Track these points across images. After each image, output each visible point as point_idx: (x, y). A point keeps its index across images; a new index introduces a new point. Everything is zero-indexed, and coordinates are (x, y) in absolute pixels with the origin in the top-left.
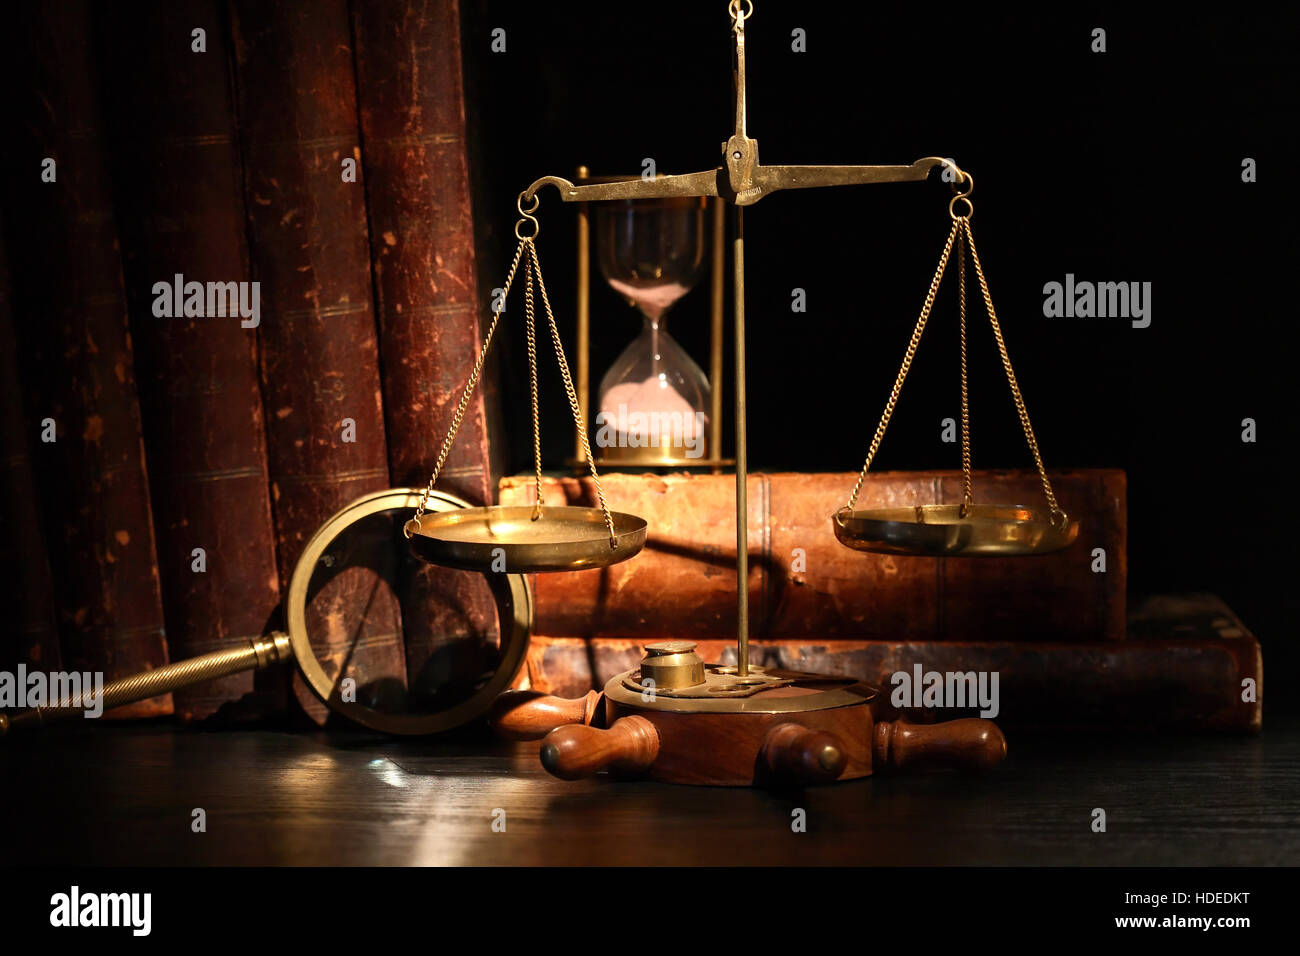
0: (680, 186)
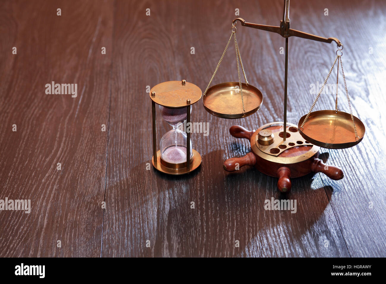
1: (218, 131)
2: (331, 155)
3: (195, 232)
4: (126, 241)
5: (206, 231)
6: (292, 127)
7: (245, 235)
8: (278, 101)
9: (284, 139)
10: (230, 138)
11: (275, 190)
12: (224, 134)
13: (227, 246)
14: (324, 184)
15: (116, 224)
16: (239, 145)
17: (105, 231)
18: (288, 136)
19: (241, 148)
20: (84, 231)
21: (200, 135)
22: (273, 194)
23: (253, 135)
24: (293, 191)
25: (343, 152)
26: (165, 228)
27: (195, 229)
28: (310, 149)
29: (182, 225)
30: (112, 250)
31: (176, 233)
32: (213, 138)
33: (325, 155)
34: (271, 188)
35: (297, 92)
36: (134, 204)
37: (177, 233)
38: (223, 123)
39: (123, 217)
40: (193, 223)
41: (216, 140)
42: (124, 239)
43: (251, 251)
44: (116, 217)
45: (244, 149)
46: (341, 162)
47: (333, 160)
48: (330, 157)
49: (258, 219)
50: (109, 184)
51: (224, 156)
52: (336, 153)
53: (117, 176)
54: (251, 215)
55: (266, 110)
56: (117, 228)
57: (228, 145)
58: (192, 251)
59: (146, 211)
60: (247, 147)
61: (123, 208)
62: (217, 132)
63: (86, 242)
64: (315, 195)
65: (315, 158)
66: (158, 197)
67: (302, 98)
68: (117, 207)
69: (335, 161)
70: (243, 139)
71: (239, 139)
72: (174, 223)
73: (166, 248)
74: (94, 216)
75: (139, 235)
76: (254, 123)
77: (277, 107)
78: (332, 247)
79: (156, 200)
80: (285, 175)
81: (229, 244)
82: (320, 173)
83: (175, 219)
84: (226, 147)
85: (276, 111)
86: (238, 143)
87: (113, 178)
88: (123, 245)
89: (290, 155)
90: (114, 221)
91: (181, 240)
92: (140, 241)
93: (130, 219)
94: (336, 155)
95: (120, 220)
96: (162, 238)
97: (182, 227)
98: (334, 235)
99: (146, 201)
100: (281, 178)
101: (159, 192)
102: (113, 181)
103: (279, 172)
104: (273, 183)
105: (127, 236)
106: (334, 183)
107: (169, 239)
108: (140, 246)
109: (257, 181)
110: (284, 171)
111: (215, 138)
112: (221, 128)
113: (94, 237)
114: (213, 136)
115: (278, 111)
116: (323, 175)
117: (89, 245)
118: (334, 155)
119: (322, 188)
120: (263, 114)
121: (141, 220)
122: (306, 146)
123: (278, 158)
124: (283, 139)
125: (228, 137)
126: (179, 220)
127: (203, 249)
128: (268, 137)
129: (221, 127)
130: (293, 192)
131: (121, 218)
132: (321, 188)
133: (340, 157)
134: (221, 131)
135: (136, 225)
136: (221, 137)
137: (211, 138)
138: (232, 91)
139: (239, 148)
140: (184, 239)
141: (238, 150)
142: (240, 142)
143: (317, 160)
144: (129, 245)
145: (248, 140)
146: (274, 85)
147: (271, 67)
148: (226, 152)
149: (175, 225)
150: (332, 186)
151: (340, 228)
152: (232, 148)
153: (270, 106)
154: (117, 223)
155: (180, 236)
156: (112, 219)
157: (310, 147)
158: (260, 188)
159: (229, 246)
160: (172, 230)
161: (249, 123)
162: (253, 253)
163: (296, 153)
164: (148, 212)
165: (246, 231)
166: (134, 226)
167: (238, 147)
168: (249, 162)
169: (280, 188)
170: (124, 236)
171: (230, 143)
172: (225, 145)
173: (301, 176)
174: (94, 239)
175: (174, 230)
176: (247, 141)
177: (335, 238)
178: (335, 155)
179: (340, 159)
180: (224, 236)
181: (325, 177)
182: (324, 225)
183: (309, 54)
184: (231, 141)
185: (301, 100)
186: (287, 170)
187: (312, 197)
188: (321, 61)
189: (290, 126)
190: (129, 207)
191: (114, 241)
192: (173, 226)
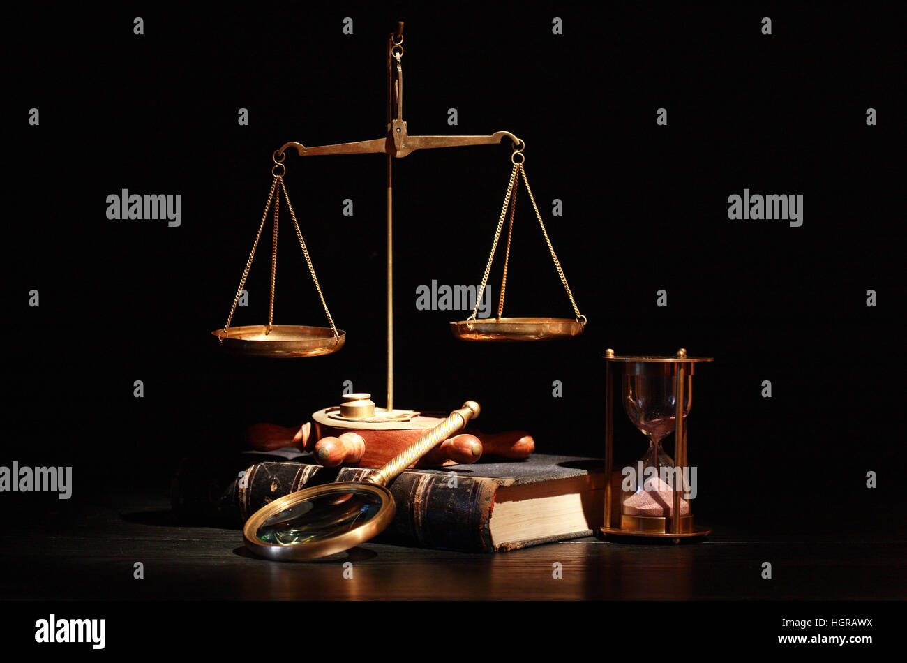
0: (364, 147)
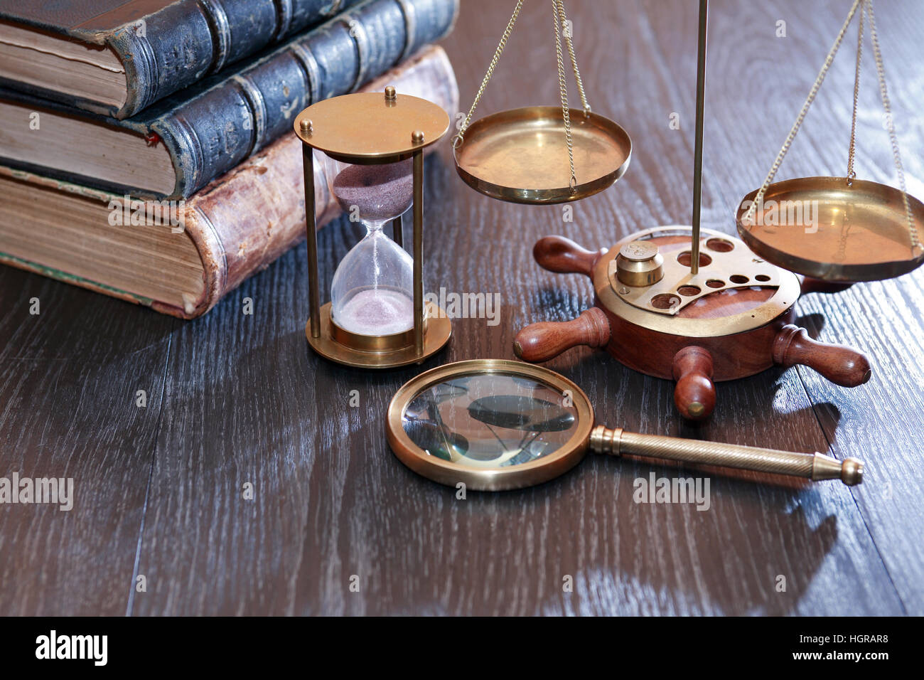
1: (501, 256)
2: (829, 320)
3: (423, 531)
4: (211, 554)
5: (459, 527)
6: (717, 240)
7: (575, 540)
8: (674, 180)
9: (692, 269)
10: (534, 274)
11: (667, 415)
12: (518, 264)
13: (521, 573)
14: (812, 399)
15: (184, 506)
16: (560, 294)
17: (151, 525)
18: (705, 261)
19: (567, 302)
20: (86, 527)
21: (449, 267)
22: (659, 426)
23: (603, 260)
24: (720, 417)
25: (865, 313)
26: (335, 520)
27: (426, 522)
28: (768, 297)
29: (387, 512)
30: (166, 579)
31: (367, 532)
32: (485, 274)
33: (811, 319)
34: (656, 409)
35: (728, 157)
36: (244, 451)
37: (370, 534)
38: (515, 236)
39: (210, 487)
40: (418, 504)
41: (493, 281)
42: (207, 548)
43: (593, 588)
44: (186, 487)
45: (575, 304)
46: (860, 338)
47: (837, 335)
48: (827, 325)
49: (616, 494)
50: (174, 395)
51: (517, 322)
52: (844, 315)
53: (200, 375)
54: (594, 484)
55: (639, 202)
56: (187, 520)
57: (530, 294)
58: (414, 585)
59: (279, 470)
60: (584, 299)
61: (210, 464)
62: (498, 258)
63: (89, 558)
64: (786, 427)
65: (783, 324)
66: (318, 432)
67: (741, 173)
68: (191, 461)
69: (841, 335)
70: (571, 277)
71: (562, 276)
72: (360, 504)
73: (334, 576)
74: (120, 484)
75: (254, 540)
76: (605, 237)
77: (671, 196)
78: (842, 575)
79: (311, 441)
80: (697, 368)
81: (527, 564)
82: (800, 370)
83: (366, 494)
84: (522, 297)
85: (667, 205)
86: (558, 287)
87: (187, 380)
88: (202, 568)
89: (710, 313)
90: (181, 499)
91: (382, 553)
92: (256, 556)
93: (228, 492)
94: (844, 320)
95: (198, 495)
96: (324, 549)
97: (386, 515)
98: (847, 541)
99: (281, 443)
100: (684, 375)
101: (321, 420)
102: (186, 387)
103: (679, 360)
104: (659, 394)
105: (218, 541)
106: (841, 394)
107: (345, 551)
108: (254, 571)
109: (614, 389)
110: (692, 356)
111: (491, 274)
112: (510, 250)
113: (114, 544)
114: (484, 269)
115: (674, 205)
116: (809, 372)
117: (99, 566)
118: (837, 320)
119: (807, 409)
120: (631, 213)
121: (261, 495)
122: (760, 290)
123: (676, 319)
124: (689, 269)
125: (528, 271)
126: (378, 496)
127: (445, 579)
128: (645, 261)
129: (511, 245)
130: (719, 420)
131: (200, 489)
132: (803, 410)
133: (856, 325)
134: (510, 257)
135: (247, 511)
136: (508, 272)
137: (479, 274)
138: (543, 132)
139: (561, 301)
140: (390, 551)
141: (558, 307)
142: (563, 285)
143: (791, 330)
144: (219, 568)
145: (588, 279)
146: (662, 140)
147: (654, 94)
148: (523, 310)
149: (364, 510)
150: (835, 403)
151: (866, 520)
152: (542, 301)
153: (651, 193)
154: (189, 505)
155: (378, 542)
156: (176, 494)
157: (768, 292)
158: (622, 409)
159: (528, 570)
160: (355, 525)
161: (590, 236)
162: (602, 593)
163: (729, 307)
164: (284, 472)
165: (578, 528)
166: (241, 513)
167: (557, 297)
168: (591, 335)
169: (681, 405)
170: (207, 541)
171: (536, 289)
172: (520, 292)
173: (742, 376)
174: (115, 549)
175: (360, 525)
176: (585, 282)
177: (851, 549)
178: (841, 321)
179: (856, 331)
180: (514, 542)
181: (813, 378)
182: (817, 512)
183: (757, 65)
184: (537, 282)
185: (738, 177)
186: (703, 357)
187: (777, 435)
188: (792, 82)
189: (710, 235)
190: (227, 460)
191: (173, 556)
192: (360, 513)
